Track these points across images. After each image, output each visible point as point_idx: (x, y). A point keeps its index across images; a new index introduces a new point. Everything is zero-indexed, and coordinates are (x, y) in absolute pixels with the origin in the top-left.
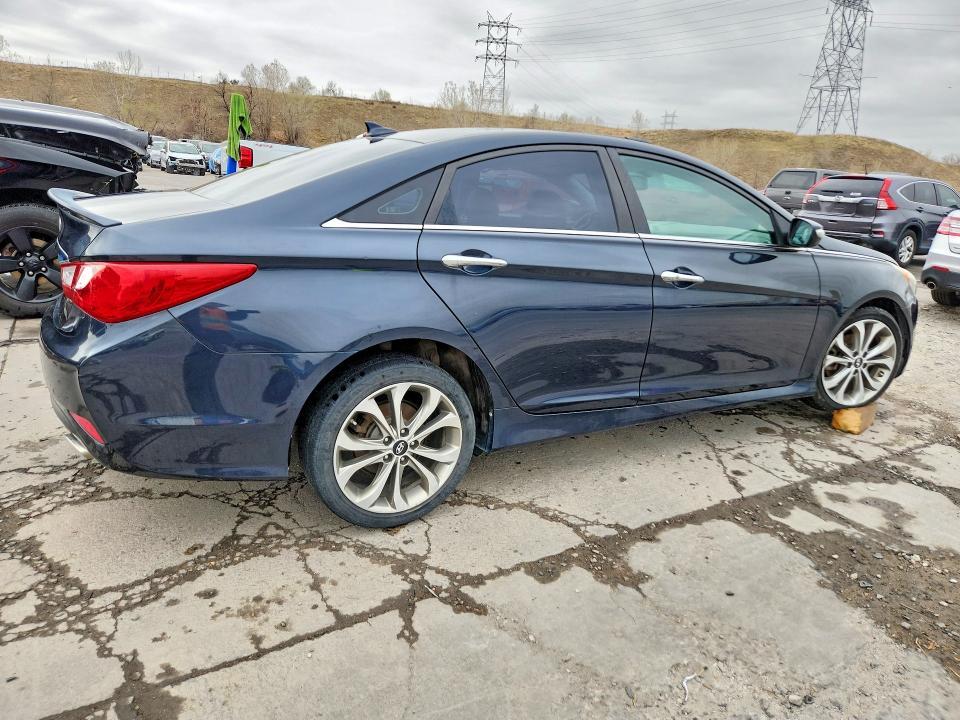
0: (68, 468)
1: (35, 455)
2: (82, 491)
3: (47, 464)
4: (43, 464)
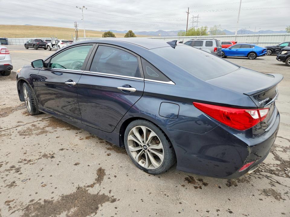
0: (263, 175)
1: (273, 188)
2: (261, 166)
3: (269, 180)
4: (271, 181)
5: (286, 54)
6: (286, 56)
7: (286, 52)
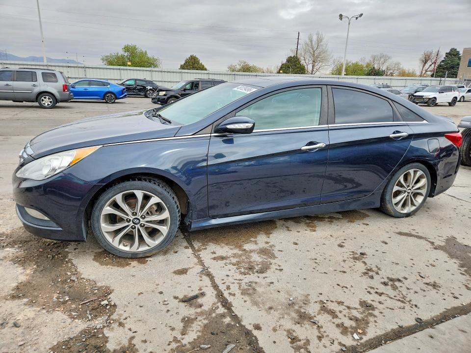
5: (165, 95)
6: (166, 97)
7: (164, 93)
